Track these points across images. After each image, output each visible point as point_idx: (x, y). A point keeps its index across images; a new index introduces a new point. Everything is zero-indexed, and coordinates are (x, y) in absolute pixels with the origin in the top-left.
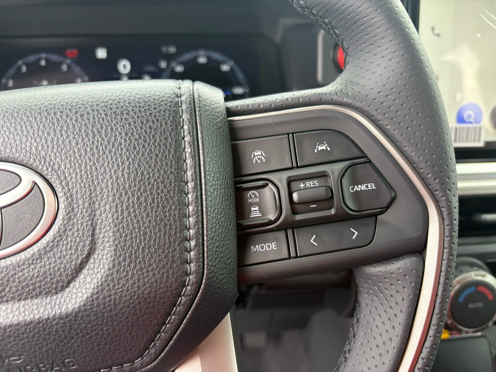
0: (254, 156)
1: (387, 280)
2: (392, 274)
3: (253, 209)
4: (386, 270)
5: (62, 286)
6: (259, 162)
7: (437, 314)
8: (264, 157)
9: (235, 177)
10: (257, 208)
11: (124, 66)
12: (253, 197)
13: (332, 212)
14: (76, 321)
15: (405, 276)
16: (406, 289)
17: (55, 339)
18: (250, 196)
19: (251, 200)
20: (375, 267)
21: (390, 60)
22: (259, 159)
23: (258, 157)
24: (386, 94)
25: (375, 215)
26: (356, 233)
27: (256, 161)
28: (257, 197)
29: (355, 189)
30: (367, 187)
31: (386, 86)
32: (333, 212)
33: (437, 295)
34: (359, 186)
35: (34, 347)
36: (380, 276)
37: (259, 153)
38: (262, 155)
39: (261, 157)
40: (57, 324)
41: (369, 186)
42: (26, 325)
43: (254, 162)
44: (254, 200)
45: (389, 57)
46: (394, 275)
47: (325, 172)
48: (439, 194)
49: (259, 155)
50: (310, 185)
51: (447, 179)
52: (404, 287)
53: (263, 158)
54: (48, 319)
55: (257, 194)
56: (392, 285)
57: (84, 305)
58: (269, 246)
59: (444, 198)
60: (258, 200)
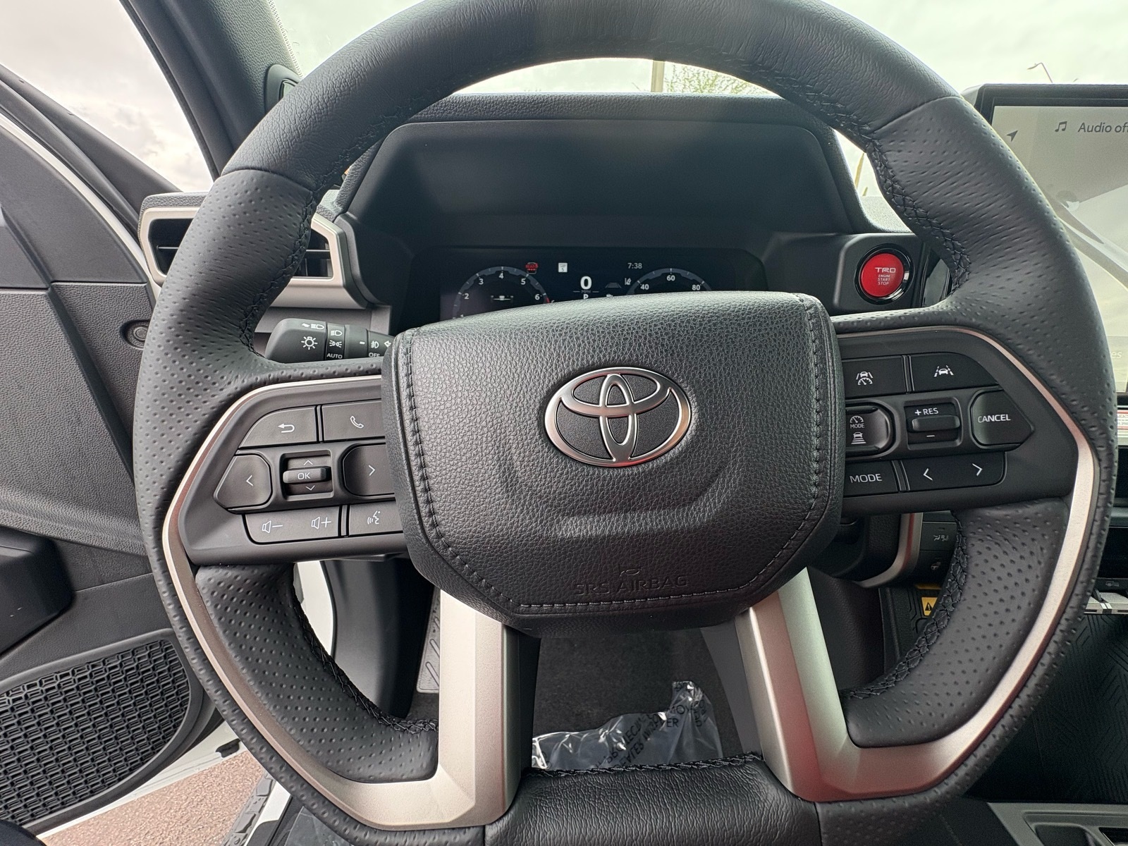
0: (860, 378)
1: (1018, 525)
2: (1026, 518)
3: (855, 435)
4: (1017, 514)
5: (691, 499)
6: (865, 384)
7: (1087, 569)
8: (871, 379)
9: (846, 398)
10: (861, 435)
11: (586, 282)
12: (857, 422)
13: (956, 444)
14: (702, 535)
15: (1045, 522)
16: (1046, 537)
17: (677, 554)
18: (853, 421)
19: (854, 426)
20: (998, 509)
21: (1040, 276)
22: (865, 381)
23: (864, 379)
24: (1032, 314)
25: (1003, 451)
26: (981, 469)
27: (862, 383)
28: (861, 423)
29: (984, 420)
30: (998, 418)
31: (1033, 305)
32: (958, 443)
33: (1088, 547)
34: (989, 417)
35: (655, 560)
36: (1009, 520)
37: (866, 375)
38: (869, 377)
39: (868, 379)
40: (685, 537)
41: (1002, 418)
42: (653, 535)
43: (859, 384)
44: (858, 426)
45: (1039, 273)
46: (1029, 520)
47: (950, 398)
48: (1096, 431)
49: (865, 377)
50: (928, 412)
51: (1109, 415)
52: (1043, 535)
53: (870, 381)
54: (676, 531)
55: (861, 419)
56: (1024, 531)
57: (713, 520)
58: (872, 478)
59: (1104, 435)
60: (862, 426)
